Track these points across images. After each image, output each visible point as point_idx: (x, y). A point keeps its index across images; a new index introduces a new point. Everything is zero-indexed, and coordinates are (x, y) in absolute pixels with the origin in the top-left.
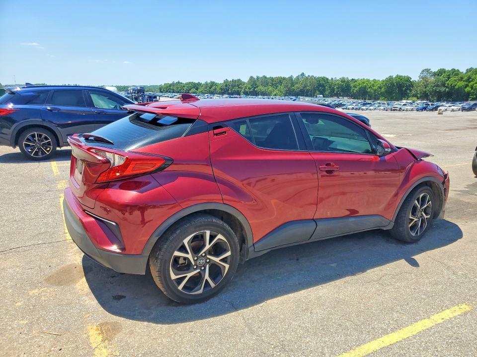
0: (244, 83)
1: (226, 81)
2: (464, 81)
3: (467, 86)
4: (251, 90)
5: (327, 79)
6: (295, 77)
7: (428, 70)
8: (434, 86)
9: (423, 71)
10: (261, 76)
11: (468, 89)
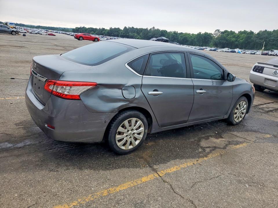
0: (121, 30)
1: (111, 29)
2: (236, 38)
3: (236, 41)
4: (125, 35)
5: (167, 31)
6: (149, 29)
7: (218, 30)
8: (220, 39)
9: (216, 30)
10: (131, 27)
11: (237, 43)
